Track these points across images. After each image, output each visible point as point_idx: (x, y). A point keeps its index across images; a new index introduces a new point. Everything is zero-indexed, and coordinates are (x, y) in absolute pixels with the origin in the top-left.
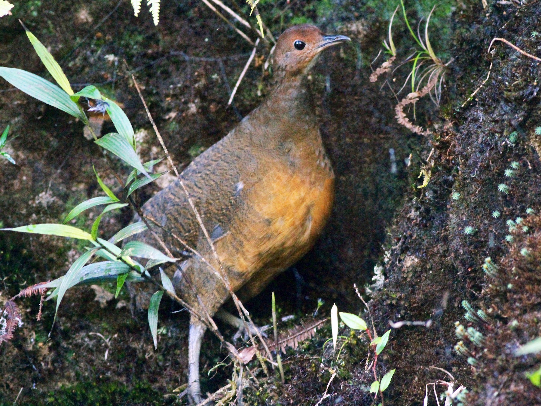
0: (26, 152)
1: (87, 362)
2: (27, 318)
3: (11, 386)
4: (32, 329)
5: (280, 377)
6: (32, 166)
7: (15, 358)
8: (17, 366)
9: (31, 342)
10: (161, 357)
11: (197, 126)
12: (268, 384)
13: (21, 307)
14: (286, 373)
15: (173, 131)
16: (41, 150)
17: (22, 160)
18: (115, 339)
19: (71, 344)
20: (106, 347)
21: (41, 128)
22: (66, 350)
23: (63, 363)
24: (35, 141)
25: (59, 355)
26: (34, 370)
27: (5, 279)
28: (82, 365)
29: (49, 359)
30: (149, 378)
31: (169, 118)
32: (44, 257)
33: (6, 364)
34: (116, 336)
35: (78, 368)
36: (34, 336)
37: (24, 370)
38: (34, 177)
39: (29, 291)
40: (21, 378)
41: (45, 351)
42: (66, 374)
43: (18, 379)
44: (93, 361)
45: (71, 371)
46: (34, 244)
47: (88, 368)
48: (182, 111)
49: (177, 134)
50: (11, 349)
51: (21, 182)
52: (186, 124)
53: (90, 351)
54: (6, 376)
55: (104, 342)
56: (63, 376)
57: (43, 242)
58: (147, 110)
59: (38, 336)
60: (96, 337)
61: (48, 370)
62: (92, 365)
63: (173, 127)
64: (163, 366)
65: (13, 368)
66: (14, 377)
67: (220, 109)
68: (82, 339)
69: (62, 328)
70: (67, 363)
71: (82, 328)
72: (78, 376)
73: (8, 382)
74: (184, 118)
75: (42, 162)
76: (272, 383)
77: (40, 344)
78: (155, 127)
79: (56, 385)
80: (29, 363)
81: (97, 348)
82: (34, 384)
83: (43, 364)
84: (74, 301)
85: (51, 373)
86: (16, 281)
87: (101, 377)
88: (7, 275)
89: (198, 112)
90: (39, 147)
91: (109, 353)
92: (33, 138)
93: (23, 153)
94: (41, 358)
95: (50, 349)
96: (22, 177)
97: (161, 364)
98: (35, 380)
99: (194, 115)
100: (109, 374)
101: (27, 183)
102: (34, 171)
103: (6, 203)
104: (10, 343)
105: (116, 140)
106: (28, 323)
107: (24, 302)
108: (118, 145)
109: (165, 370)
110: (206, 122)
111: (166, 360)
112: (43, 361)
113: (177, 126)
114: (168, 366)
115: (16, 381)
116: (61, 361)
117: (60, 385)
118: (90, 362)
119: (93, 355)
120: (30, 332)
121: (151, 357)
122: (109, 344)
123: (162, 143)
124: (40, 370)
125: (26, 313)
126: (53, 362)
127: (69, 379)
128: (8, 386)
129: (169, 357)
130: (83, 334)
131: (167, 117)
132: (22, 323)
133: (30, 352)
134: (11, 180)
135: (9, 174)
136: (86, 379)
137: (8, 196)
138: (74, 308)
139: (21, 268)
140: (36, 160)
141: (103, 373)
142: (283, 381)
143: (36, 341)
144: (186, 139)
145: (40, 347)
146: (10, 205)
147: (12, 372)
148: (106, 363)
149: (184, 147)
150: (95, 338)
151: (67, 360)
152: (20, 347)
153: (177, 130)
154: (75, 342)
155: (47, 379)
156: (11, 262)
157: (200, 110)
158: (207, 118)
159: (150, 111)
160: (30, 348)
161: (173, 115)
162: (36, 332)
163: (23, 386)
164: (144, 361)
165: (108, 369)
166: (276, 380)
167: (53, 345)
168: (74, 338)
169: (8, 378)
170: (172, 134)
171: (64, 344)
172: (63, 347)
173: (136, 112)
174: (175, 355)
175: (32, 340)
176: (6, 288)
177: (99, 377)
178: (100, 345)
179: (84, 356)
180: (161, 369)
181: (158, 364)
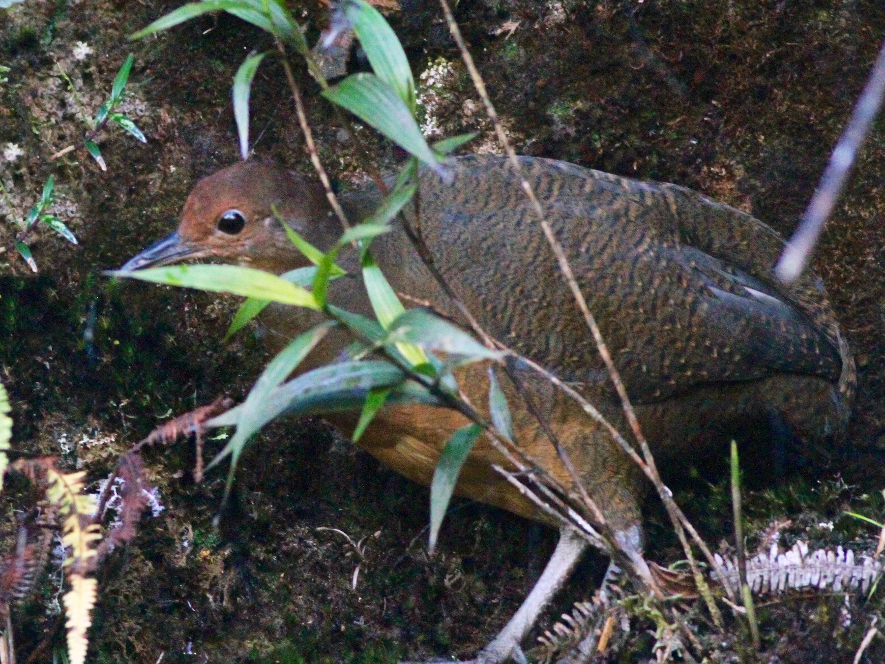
0: (175, 109)
1: (311, 594)
2: (174, 493)
3: (139, 648)
4: (185, 518)
5: (750, 636)
6: (190, 143)
7: (147, 583)
8: (151, 601)
9: (183, 548)
10: (479, 584)
11: (565, 52)
12: (722, 649)
13: (160, 467)
14: (764, 627)
15: (512, 64)
16: (210, 104)
17: (169, 128)
18: (376, 542)
19: (274, 551)
20: (356, 559)
21: (211, 54)
22: (264, 566)
23: (255, 595)
24: (198, 85)
25: (247, 577)
26: (190, 611)
27: (124, 403)
28: (300, 600)
29: (225, 586)
30: (452, 630)
31: (505, 33)
32: (215, 350)
33: (126, 597)
34: (377, 534)
35: (291, 607)
36: (191, 534)
37: (168, 611)
38: (193, 166)
39: (171, 430)
40: (162, 630)
41: (217, 570)
42: (262, 620)
43: (155, 632)
44: (325, 592)
45: (275, 613)
46: (195, 320)
47: (314, 607)
48: (532, 19)
49: (521, 69)
50: (137, 562)
51: (165, 177)
52: (542, 49)
53: (319, 569)
54: (126, 625)
55: (352, 548)
56: (256, 626)
57: (213, 316)
58: (449, 18)
59: (201, 534)
60: (332, 536)
61: (224, 612)
62: (323, 601)
63: (513, 53)
64: (485, 604)
65: (143, 608)
66: (145, 628)
67: (618, 13)
68: (301, 540)
69: (255, 515)
70: (265, 597)
71: (300, 514)
72: (291, 625)
73: (131, 639)
74: (536, 34)
75: (213, 132)
76: (730, 648)
77: (205, 553)
78: (467, 57)
79: (240, 645)
80: (178, 596)
81: (335, 560)
82: (190, 645)
83: (211, 597)
84: (282, 453)
85: (229, 619)
86: (148, 409)
87: (343, 628)
88: (127, 396)
89: (568, 21)
90: (207, 96)
91: (361, 572)
92: (191, 79)
93: (169, 112)
94: (206, 585)
95: (227, 564)
96: (167, 166)
97: (479, 599)
98: (192, 635)
99: (559, 26)
100: (361, 622)
101: (180, 181)
102: (195, 154)
103: (131, 227)
104: (136, 551)
105: (370, 90)
106: (176, 504)
107: (168, 457)
108: (375, 100)
109: (490, 613)
110: (586, 43)
111: (491, 590)
112: (210, 591)
113: (522, 52)
114: (496, 605)
115: (150, 636)
116: (252, 591)
117: (249, 645)
118: (319, 594)
119: (327, 579)
120: (181, 524)
121: (457, 585)
122: (362, 553)
123: (482, 92)
124: (205, 612)
125: (172, 482)
126: (234, 594)
127: (270, 632)
128: (130, 647)
129: (499, 585)
130: (304, 529)
131: (499, 32)
132: (162, 508)
133: (182, 570)
134: (142, 172)
135: (138, 160)
136: (309, 632)
137: (135, 210)
138: (282, 470)
139: (160, 379)
140: (199, 129)
141: (349, 620)
142: (757, 644)
143: (196, 546)
144: (540, 83)
145: (205, 558)
146: (139, 230)
147: (139, 615)
148: (355, 596)
149: (535, 100)
150: (329, 540)
151: (267, 589)
152: (157, 559)
153: (521, 62)
154: (285, 548)
155: (220, 632)
156: (138, 364)
157: (573, 17)
158: (590, 35)
159: (458, 18)
160: (182, 562)
161: (511, 26)
162: (195, 525)
163: (165, 648)
164: (441, 592)
165: (359, 611)
166: (742, 642)
167: (233, 554)
168: (283, 539)
169: (131, 629)
170: (509, 71)
171: (260, 552)
172: (257, 559)
173: (427, 20)
174: (512, 579)
175: (186, 544)
176: (126, 425)
177: (339, 628)
178: (342, 555)
179: (305, 581)
180: (480, 612)
181: (472, 600)
